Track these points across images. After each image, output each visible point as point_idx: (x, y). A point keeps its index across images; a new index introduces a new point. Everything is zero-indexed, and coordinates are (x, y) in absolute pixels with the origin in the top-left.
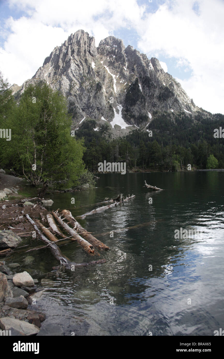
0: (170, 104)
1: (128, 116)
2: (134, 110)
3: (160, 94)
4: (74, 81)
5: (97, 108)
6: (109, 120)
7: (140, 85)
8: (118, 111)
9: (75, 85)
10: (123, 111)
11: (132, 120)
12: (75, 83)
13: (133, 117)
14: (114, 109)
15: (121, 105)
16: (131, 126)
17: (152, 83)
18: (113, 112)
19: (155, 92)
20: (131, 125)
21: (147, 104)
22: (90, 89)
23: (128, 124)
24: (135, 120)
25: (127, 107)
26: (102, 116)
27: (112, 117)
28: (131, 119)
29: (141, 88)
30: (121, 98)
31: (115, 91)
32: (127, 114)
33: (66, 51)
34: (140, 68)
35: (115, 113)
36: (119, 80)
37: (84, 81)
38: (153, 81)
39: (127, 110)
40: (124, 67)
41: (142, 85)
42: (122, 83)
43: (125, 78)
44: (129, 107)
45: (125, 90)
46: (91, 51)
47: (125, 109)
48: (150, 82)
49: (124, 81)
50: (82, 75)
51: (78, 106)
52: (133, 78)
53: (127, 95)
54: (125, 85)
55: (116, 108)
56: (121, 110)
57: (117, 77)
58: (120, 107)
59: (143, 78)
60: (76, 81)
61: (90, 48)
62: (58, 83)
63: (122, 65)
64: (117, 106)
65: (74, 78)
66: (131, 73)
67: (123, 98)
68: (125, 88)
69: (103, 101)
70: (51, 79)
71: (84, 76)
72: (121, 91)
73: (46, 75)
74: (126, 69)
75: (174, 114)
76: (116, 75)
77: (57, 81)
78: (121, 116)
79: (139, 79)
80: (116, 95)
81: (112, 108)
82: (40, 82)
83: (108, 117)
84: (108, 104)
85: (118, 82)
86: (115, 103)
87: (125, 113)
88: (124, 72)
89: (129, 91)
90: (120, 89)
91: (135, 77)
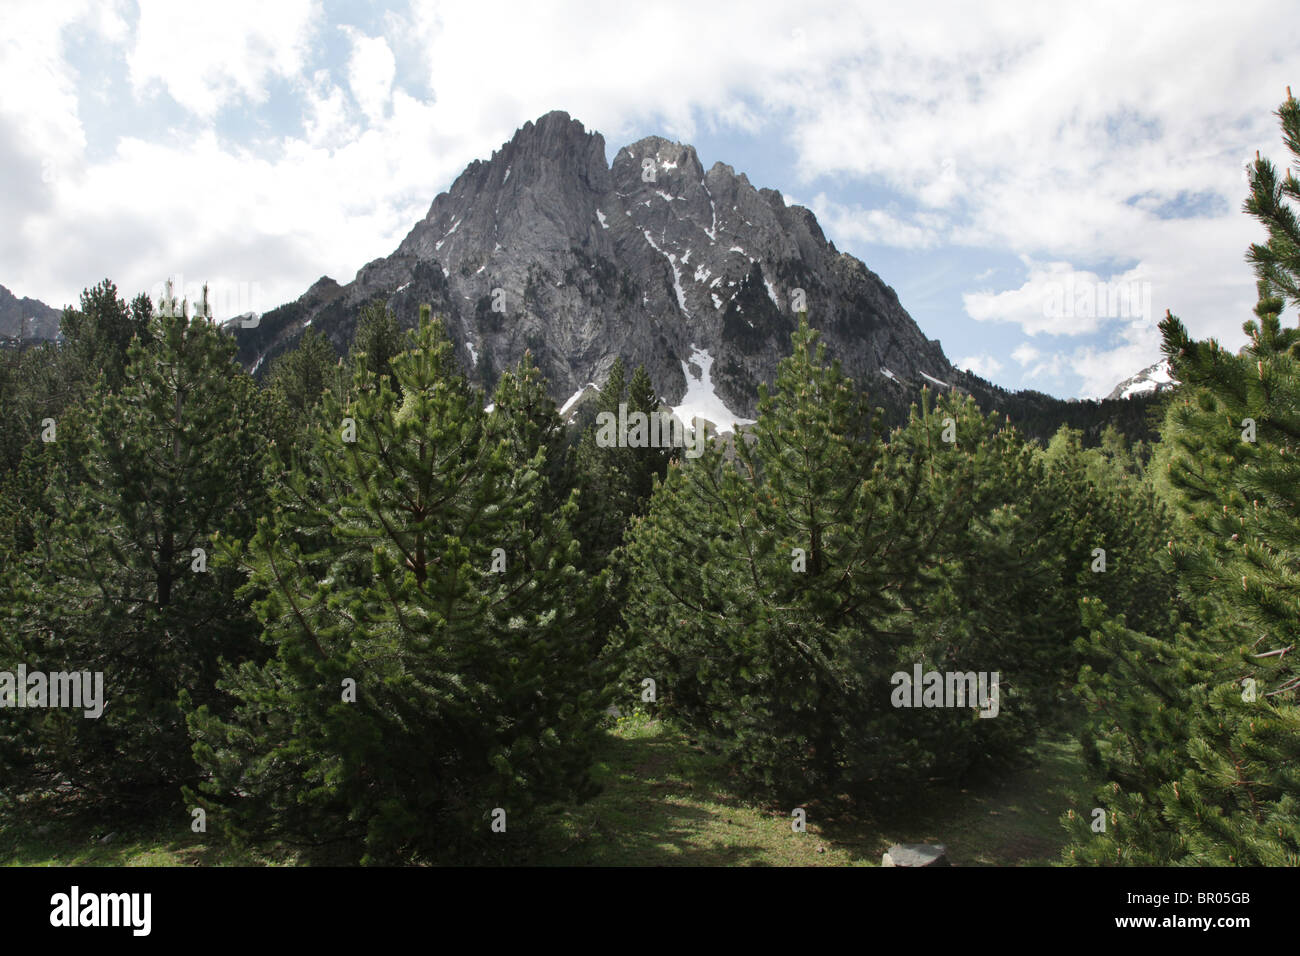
0: (881, 354)
1: (739, 390)
2: (758, 367)
3: (842, 318)
4: (540, 268)
6: (667, 401)
7: (769, 286)
8: (697, 371)
9: (543, 278)
10: (714, 369)
11: (753, 402)
12: (545, 274)
13: (756, 390)
14: (685, 367)
15: (705, 352)
17: (814, 279)
18: (683, 373)
22: (599, 292)
23: (739, 417)
25: (733, 358)
27: (677, 392)
28: (749, 400)
29: (772, 294)
30: (704, 328)
31: (682, 306)
32: (735, 382)
33: (508, 172)
34: (763, 234)
35: (689, 377)
36: (689, 270)
37: (574, 267)
38: (815, 274)
39: (732, 369)
40: (706, 230)
41: (776, 285)
42: (700, 280)
43: (711, 264)
44: (738, 358)
45: (718, 304)
46: (591, 177)
47: (721, 364)
48: (807, 277)
49: (708, 273)
50: (568, 248)
51: (556, 349)
52: (740, 265)
53: (724, 317)
54: (712, 286)
55: (688, 362)
56: (709, 368)
57: (684, 260)
58: (703, 359)
59: (780, 264)
60: (547, 264)
61: (587, 166)
62: (483, 273)
63: (696, 224)
64: (691, 353)
65: (539, 258)
66: (732, 249)
67: (713, 328)
68: (715, 297)
69: (646, 334)
70: (457, 260)
71: (574, 251)
72: (702, 304)
73: (437, 248)
74: (712, 235)
75: (897, 386)
76: (680, 254)
77: (479, 267)
78: (712, 387)
79: (763, 267)
80: (685, 319)
81: (675, 358)
82: (418, 267)
83: (666, 389)
84: (660, 346)
85: (688, 278)
86: (684, 343)
87: (729, 378)
88: (708, 245)
89: (733, 305)
90: (697, 298)
91: (749, 261)
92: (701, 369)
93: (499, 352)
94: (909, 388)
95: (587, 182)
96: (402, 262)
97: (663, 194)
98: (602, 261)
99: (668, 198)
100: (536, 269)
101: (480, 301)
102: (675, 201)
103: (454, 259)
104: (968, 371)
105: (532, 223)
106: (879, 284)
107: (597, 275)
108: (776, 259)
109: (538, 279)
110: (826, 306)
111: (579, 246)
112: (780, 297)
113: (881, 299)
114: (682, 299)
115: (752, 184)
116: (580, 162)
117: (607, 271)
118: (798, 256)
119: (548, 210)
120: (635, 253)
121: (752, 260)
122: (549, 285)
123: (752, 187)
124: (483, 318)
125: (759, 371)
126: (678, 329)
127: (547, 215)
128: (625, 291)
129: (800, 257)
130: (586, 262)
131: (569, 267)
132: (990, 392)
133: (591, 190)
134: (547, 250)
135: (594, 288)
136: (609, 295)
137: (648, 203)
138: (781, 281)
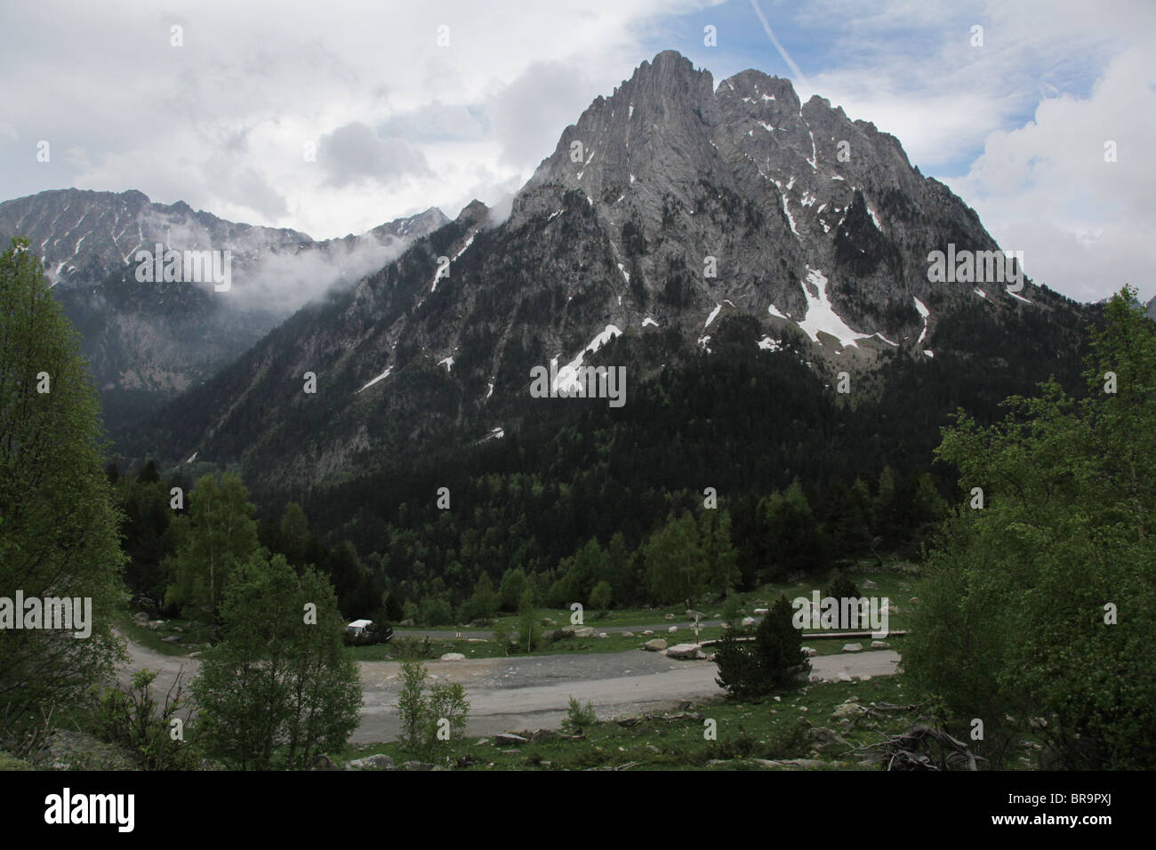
1: (855, 308)
2: (871, 288)
4: (674, 198)
5: (753, 280)
6: (792, 317)
7: (873, 213)
8: (814, 290)
9: (678, 207)
10: (829, 289)
11: (869, 319)
12: (678, 203)
13: (871, 309)
14: (804, 285)
15: (818, 273)
16: (867, 336)
17: (914, 209)
18: (803, 292)
19: (927, 236)
20: (865, 333)
21: (906, 272)
22: (728, 221)
23: (857, 332)
24: (877, 319)
25: (846, 280)
26: (771, 303)
27: (801, 309)
28: (866, 317)
29: (876, 222)
30: (816, 251)
31: (794, 231)
32: (850, 301)
33: (631, 109)
34: (863, 164)
35: (808, 295)
36: (795, 195)
37: (704, 197)
38: (915, 204)
39: (847, 289)
40: (808, 160)
41: (878, 212)
42: (807, 205)
43: (816, 191)
44: (852, 280)
45: (826, 229)
46: (702, 111)
47: (836, 284)
48: (908, 206)
49: (813, 200)
50: (696, 180)
51: (695, 271)
52: (843, 192)
53: (835, 242)
54: (819, 212)
55: (806, 282)
56: (824, 287)
57: (789, 186)
58: (818, 279)
59: (881, 193)
60: (679, 196)
61: (699, 101)
62: (623, 201)
63: (798, 153)
64: (806, 273)
65: (671, 189)
66: (834, 178)
67: (824, 250)
68: (822, 222)
69: (771, 258)
70: (598, 189)
71: (701, 182)
72: (811, 228)
73: (579, 178)
74: (813, 164)
75: (991, 305)
76: (785, 181)
77: (619, 196)
78: (829, 305)
79: (864, 195)
80: (797, 242)
81: (796, 279)
82: (566, 196)
83: (790, 306)
84: (781, 267)
85: (795, 203)
86: (799, 264)
87: (842, 297)
88: (811, 173)
89: (841, 231)
90: (806, 223)
91: (851, 190)
92: (817, 288)
93: (648, 273)
94: (1004, 307)
95: (700, 116)
96: (551, 192)
97: (764, 125)
98: (726, 191)
99: (770, 128)
100: (670, 199)
101: (626, 226)
102: (777, 132)
103: (595, 188)
104: (1043, 286)
105: (663, 157)
106: (963, 206)
107: (724, 205)
108: (876, 188)
109: (674, 208)
110: (927, 233)
111: (705, 178)
112: (882, 223)
113: (966, 222)
114: (793, 225)
115: (848, 116)
116: (693, 97)
117: (733, 201)
118: (898, 187)
119: (674, 145)
120: (749, 182)
121: (854, 189)
122: (683, 213)
123: (849, 119)
124: (629, 242)
125: (872, 292)
126: (794, 251)
127: (674, 149)
128: (750, 219)
129: (898, 188)
130: (713, 193)
131: (700, 197)
132: (1066, 306)
133: (704, 123)
134: (679, 181)
135: (724, 217)
136: (736, 223)
137: (751, 133)
138: (884, 210)
